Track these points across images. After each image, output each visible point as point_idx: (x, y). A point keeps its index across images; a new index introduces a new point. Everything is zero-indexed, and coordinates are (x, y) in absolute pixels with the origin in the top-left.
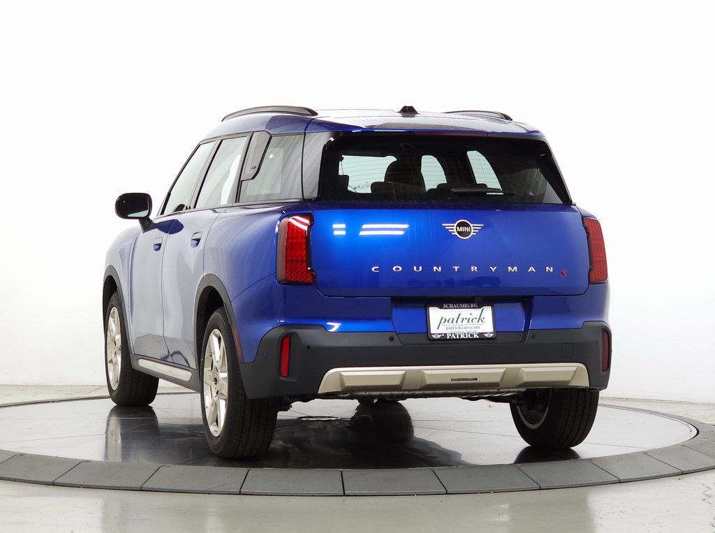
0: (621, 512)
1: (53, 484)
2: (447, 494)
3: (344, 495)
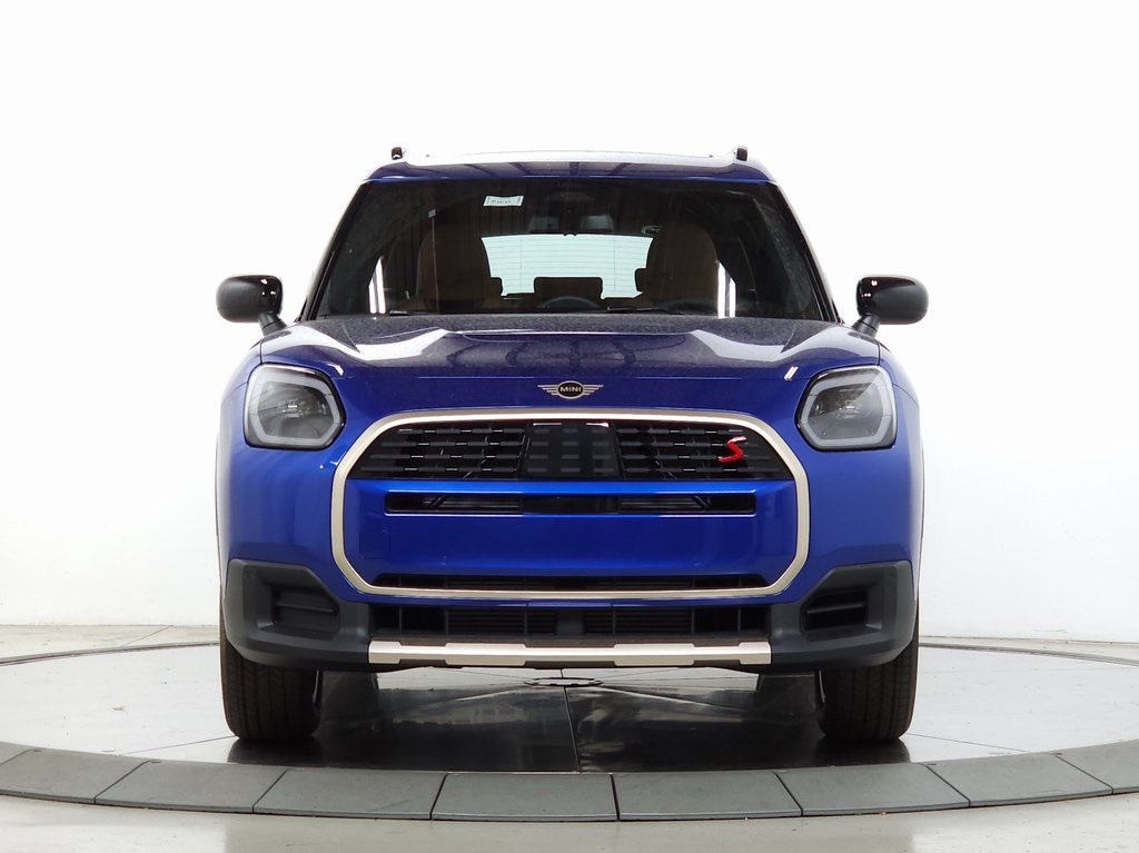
1: (95, 802)
2: (802, 816)
3: (619, 819)
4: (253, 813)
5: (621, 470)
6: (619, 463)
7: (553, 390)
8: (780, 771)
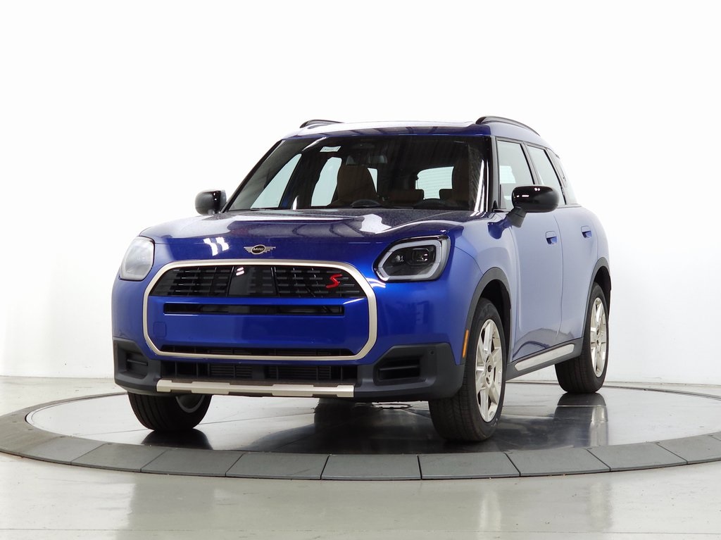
0: (691, 492)
2: (520, 476)
4: (226, 477)
5: (277, 292)
6: (276, 289)
7: (250, 249)
8: (507, 453)
